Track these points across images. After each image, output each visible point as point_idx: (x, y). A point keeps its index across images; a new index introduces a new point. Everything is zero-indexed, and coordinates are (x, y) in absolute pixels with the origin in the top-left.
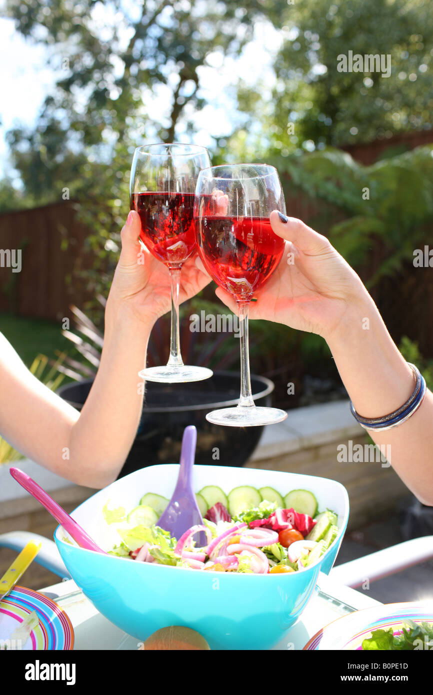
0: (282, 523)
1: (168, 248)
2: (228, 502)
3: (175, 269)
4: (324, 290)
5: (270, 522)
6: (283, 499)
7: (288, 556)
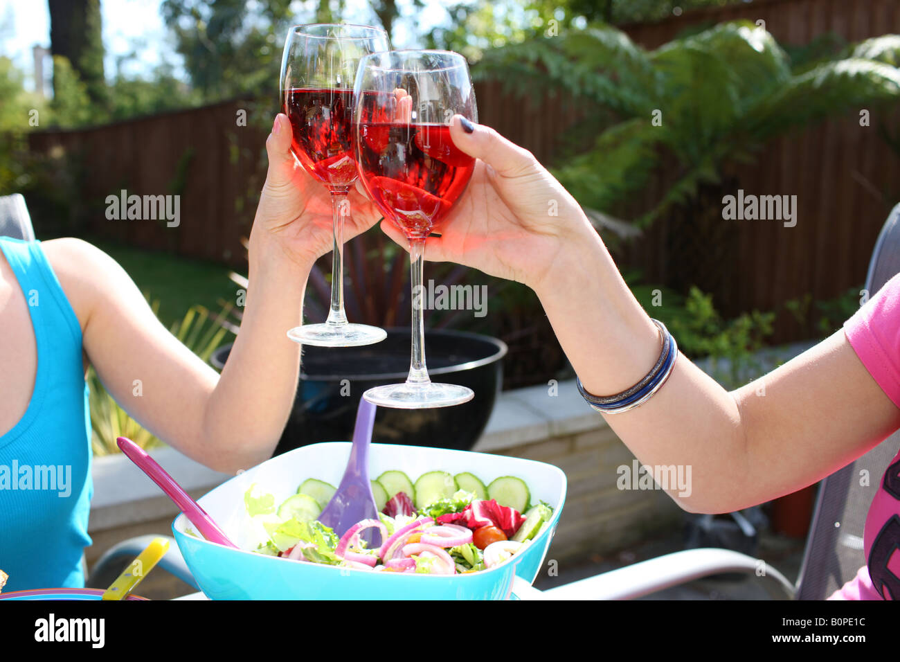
0: (479, 518)
1: (330, 167)
2: (415, 492)
3: (338, 194)
4: (529, 223)
5: (464, 517)
6: (486, 489)
7: (483, 560)
